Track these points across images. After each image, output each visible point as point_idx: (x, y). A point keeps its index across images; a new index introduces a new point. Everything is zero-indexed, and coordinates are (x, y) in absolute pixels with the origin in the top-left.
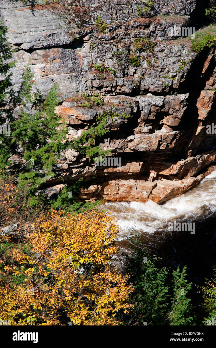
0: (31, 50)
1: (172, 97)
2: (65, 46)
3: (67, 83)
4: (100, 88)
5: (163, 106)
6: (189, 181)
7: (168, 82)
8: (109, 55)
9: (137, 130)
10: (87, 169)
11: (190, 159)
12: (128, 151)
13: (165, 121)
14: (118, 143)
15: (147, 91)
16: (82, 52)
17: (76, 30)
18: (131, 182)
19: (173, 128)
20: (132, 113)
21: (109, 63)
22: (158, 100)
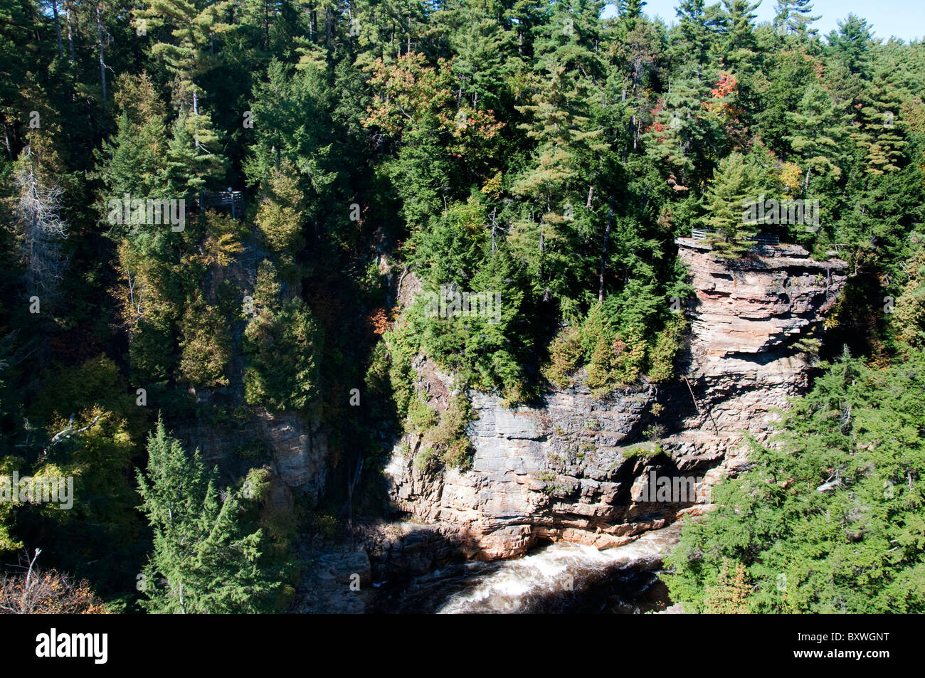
0: (509, 439)
1: (607, 483)
2: (533, 439)
3: (532, 462)
4: (554, 469)
5: (599, 488)
6: (624, 538)
7: (603, 474)
8: (562, 450)
9: (580, 500)
10: (545, 518)
11: (626, 524)
12: (574, 512)
13: (602, 497)
14: (566, 506)
15: (588, 477)
16: (544, 444)
17: (542, 431)
18: (583, 532)
19: (609, 504)
20: (574, 489)
21: (563, 455)
22: (596, 484)
